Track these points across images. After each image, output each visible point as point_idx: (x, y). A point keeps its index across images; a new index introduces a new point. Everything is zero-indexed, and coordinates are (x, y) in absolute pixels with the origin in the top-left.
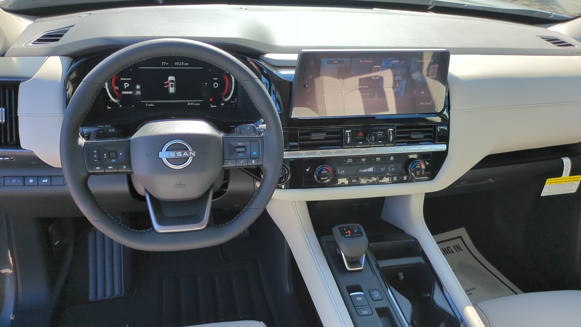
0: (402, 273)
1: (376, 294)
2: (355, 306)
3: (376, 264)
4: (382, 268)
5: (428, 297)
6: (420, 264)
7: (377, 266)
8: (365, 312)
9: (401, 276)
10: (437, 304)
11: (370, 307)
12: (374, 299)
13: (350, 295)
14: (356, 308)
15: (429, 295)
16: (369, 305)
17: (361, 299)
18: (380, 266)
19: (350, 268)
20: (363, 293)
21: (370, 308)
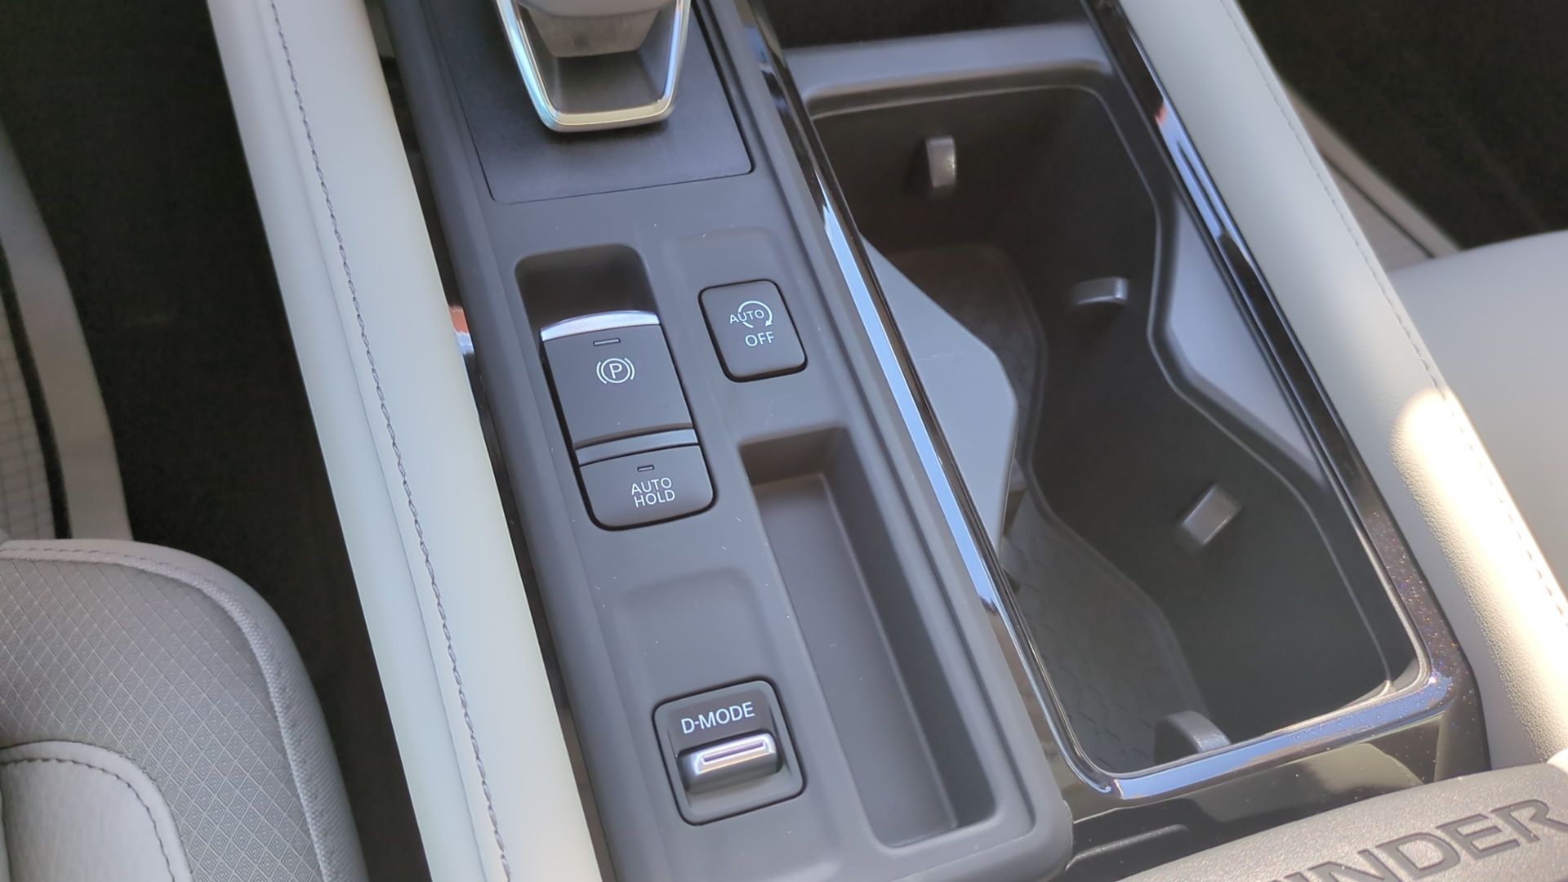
0: (949, 142)
1: (759, 325)
2: (575, 439)
3: (769, 69)
4: (819, 103)
5: (1113, 308)
6: (1081, 75)
7: (781, 84)
8: (649, 493)
9: (945, 160)
10: (1187, 373)
11: (700, 443)
12: (737, 369)
13: (546, 334)
14: (582, 456)
15: (1119, 291)
16: (694, 426)
17: (631, 374)
18: (806, 94)
19: (569, 108)
20: (652, 319)
21: (698, 447)
